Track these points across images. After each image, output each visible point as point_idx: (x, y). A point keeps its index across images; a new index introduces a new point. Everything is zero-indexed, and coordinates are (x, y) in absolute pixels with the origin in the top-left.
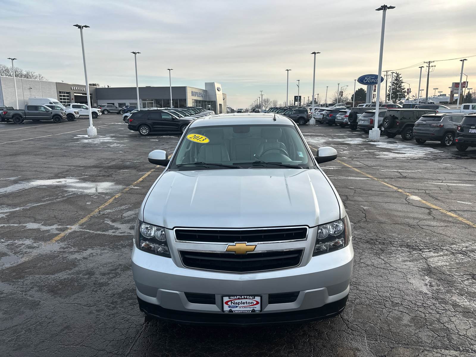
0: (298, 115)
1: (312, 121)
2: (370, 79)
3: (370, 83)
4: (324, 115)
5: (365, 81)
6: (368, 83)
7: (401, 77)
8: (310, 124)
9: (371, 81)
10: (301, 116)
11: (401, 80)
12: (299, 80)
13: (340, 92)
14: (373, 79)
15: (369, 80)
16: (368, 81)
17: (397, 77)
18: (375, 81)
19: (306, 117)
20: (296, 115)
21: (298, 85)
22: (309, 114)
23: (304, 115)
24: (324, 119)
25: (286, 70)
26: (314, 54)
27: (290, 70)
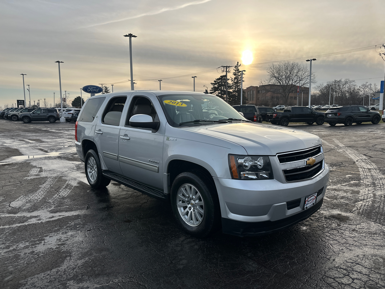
0: (48, 114)
1: (62, 119)
2: (93, 89)
3: (93, 92)
4: (73, 114)
5: (88, 90)
6: (91, 92)
7: (109, 90)
8: (61, 122)
9: (93, 90)
10: (51, 115)
11: (109, 92)
12: (29, 85)
13: (63, 98)
14: (95, 89)
15: (91, 89)
16: (91, 91)
17: (106, 89)
18: (97, 90)
19: (56, 116)
20: (45, 114)
21: (28, 89)
22: (58, 113)
23: (54, 114)
24: (73, 118)
25: (21, 74)
26: (58, 63)
27: (25, 75)
